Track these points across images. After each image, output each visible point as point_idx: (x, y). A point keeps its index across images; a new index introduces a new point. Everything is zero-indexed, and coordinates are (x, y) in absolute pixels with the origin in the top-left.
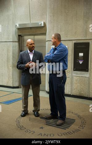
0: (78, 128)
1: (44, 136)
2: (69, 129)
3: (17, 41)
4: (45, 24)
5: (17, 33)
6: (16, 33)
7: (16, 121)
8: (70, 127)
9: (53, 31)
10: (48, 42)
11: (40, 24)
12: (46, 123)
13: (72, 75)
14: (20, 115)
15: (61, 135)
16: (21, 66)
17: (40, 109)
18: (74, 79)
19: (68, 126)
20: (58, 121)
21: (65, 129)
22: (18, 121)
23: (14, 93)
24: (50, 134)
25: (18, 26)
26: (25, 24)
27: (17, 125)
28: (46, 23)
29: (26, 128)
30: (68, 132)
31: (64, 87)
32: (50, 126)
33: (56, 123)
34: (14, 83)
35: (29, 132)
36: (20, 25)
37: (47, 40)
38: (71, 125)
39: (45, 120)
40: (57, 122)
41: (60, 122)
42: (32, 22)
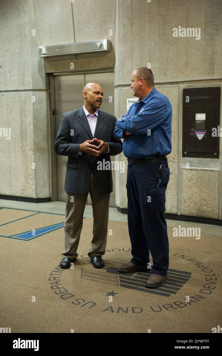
0: (198, 291)
1: (118, 312)
2: (176, 294)
3: (44, 88)
4: (110, 44)
5: (44, 70)
6: (40, 69)
7: (49, 279)
8: (178, 290)
9: (132, 63)
10: (120, 88)
11: (99, 44)
12: (121, 281)
13: (179, 167)
14: (59, 264)
15: (159, 309)
16: (67, 147)
17: (106, 250)
18: (185, 178)
19: (174, 288)
20: (149, 276)
21: (168, 296)
22: (55, 278)
23: (40, 212)
24: (133, 308)
25: (44, 51)
26: (62, 47)
27: (52, 287)
28: (113, 43)
29: (73, 296)
30: (175, 303)
31: (164, 195)
32: (131, 290)
33: (146, 282)
34: (38, 191)
35: (82, 303)
36: (48, 49)
37: (116, 84)
38: (181, 286)
39: (118, 275)
40: (147, 279)
41: (154, 278)
42: (78, 41)
